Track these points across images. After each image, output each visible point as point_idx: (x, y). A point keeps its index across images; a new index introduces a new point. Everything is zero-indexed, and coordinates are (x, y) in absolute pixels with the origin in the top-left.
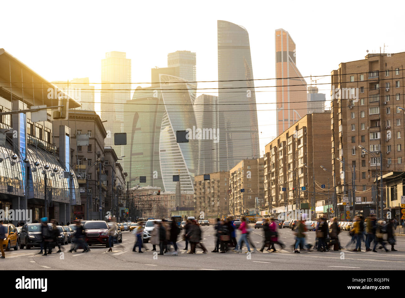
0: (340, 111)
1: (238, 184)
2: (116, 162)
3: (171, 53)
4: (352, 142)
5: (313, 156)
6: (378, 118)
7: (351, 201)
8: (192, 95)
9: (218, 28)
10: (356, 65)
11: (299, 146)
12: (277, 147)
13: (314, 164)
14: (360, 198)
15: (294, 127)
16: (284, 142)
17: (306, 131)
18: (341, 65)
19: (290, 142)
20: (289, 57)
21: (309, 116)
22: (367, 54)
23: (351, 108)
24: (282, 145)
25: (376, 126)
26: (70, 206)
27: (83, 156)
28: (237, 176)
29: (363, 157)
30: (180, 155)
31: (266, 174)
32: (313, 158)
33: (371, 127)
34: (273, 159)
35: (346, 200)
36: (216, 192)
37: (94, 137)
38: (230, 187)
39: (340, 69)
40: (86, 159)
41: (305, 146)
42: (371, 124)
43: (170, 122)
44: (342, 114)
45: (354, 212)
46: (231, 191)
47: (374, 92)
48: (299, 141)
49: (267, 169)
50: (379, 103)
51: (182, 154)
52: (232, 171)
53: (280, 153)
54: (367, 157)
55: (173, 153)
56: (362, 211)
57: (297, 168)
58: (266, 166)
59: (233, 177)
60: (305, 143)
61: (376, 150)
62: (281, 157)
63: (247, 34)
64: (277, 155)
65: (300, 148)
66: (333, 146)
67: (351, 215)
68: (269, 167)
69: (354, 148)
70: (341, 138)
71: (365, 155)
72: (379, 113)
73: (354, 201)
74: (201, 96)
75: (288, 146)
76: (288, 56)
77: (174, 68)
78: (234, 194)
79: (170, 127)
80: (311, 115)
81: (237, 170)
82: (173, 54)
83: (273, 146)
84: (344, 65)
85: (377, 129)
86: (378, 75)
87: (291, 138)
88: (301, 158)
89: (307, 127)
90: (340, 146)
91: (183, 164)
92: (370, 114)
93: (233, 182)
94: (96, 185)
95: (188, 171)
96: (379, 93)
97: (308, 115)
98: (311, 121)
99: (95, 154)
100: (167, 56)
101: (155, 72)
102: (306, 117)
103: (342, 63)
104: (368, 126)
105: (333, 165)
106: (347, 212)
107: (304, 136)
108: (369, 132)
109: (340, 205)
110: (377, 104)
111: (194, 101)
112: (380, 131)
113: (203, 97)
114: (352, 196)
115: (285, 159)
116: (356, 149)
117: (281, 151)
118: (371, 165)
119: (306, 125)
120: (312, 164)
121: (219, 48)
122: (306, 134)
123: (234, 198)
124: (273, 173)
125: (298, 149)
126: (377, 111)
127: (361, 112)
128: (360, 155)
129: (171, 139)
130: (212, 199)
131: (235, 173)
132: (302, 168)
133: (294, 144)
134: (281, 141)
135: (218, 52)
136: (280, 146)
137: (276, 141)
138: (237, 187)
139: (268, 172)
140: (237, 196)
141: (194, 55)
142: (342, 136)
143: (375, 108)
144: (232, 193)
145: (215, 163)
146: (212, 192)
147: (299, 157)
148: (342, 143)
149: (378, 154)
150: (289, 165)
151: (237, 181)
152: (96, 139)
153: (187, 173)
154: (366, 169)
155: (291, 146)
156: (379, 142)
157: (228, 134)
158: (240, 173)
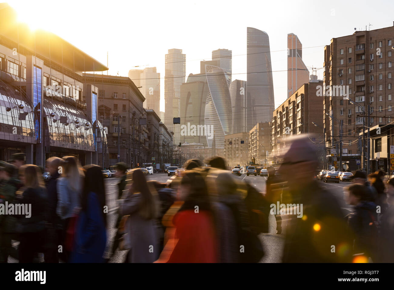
0: (331, 78)
1: (255, 141)
2: (160, 123)
3: (214, 51)
4: (340, 105)
5: (309, 117)
6: (363, 84)
7: (338, 153)
8: (228, 80)
9: (248, 32)
10: (345, 40)
11: (298, 110)
12: (282, 111)
13: (309, 124)
14: (347, 149)
15: (294, 95)
16: (287, 108)
17: (303, 97)
18: (332, 40)
19: (291, 107)
20: (297, 54)
21: (306, 86)
22: (355, 31)
23: (340, 76)
24: (285, 110)
25: (362, 91)
26: (97, 154)
27: (119, 114)
28: (254, 135)
29: (350, 117)
30: (219, 122)
31: (273, 133)
32: (309, 119)
33: (357, 92)
34: (279, 121)
35: (334, 151)
36: (240, 147)
37: (128, 99)
38: (250, 144)
39: (332, 44)
40: (121, 117)
41: (302, 110)
42: (357, 89)
43: (212, 99)
44: (332, 81)
45: (341, 163)
46: (250, 146)
47: (360, 62)
48: (298, 105)
49: (274, 129)
50: (364, 71)
51: (220, 121)
52: (251, 132)
53: (284, 116)
54: (353, 117)
55: (214, 120)
56: (348, 162)
57: (296, 128)
58: (274, 127)
59: (252, 136)
60: (302, 107)
61: (360, 111)
62: (284, 119)
63: (268, 37)
64: (281, 118)
65: (299, 111)
66: (324, 108)
67: (338, 165)
68: (276, 128)
69: (342, 109)
70: (332, 101)
71: (351, 115)
72: (364, 79)
73: (341, 153)
74: (235, 81)
75: (290, 110)
76: (297, 52)
77: (216, 61)
78: (252, 149)
79: (212, 102)
80: (308, 84)
81: (254, 131)
82: (216, 51)
83: (279, 111)
84: (335, 40)
85: (362, 93)
86: (364, 48)
87: (292, 104)
88: (299, 119)
89: (304, 94)
90: (331, 108)
91: (221, 128)
92: (356, 81)
93: (252, 139)
94: (129, 138)
95: (224, 133)
96: (364, 63)
97: (305, 84)
98: (308, 89)
99: (129, 113)
100: (212, 53)
101: (203, 63)
102: (304, 86)
103: (334, 39)
104: (354, 91)
105: (325, 124)
106: (334, 162)
107: (302, 101)
108: (355, 96)
109: (329, 157)
110: (363, 72)
111: (229, 84)
112: (364, 95)
113: (236, 82)
114: (339, 148)
115: (287, 121)
116: (344, 110)
117: (284, 115)
118: (356, 124)
119: (303, 92)
120: (308, 124)
121: (248, 47)
122: (304, 100)
123: (252, 152)
124: (278, 132)
125: (297, 112)
126: (363, 78)
127: (349, 79)
128: (347, 115)
129: (213, 110)
130: (237, 152)
131: (252, 133)
132: (299, 127)
133: (294, 108)
134: (285, 106)
135: (247, 50)
136: (283, 111)
137: (281, 107)
138: (254, 143)
139: (275, 131)
140: (254, 150)
141: (231, 52)
142: (332, 99)
143: (361, 75)
144: (250, 148)
145: (244, 128)
146: (237, 147)
147: (298, 118)
148: (332, 106)
149: (362, 114)
150: (290, 125)
151: (254, 139)
152: (129, 101)
153: (224, 134)
154: (352, 127)
155: (292, 110)
156: (363, 104)
157: (253, 107)
158: (256, 133)
